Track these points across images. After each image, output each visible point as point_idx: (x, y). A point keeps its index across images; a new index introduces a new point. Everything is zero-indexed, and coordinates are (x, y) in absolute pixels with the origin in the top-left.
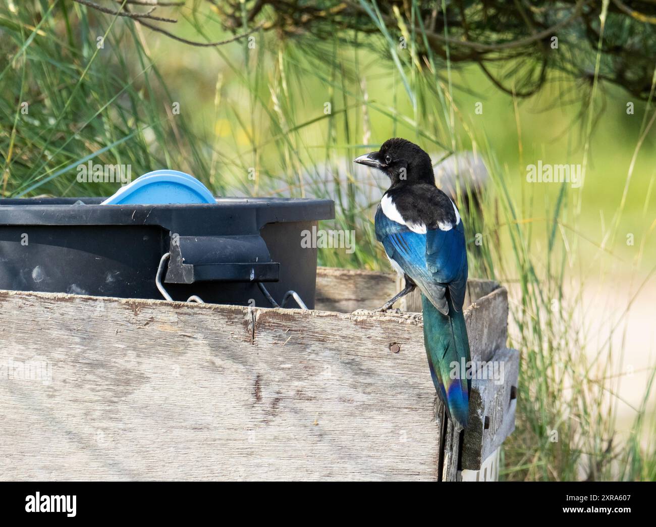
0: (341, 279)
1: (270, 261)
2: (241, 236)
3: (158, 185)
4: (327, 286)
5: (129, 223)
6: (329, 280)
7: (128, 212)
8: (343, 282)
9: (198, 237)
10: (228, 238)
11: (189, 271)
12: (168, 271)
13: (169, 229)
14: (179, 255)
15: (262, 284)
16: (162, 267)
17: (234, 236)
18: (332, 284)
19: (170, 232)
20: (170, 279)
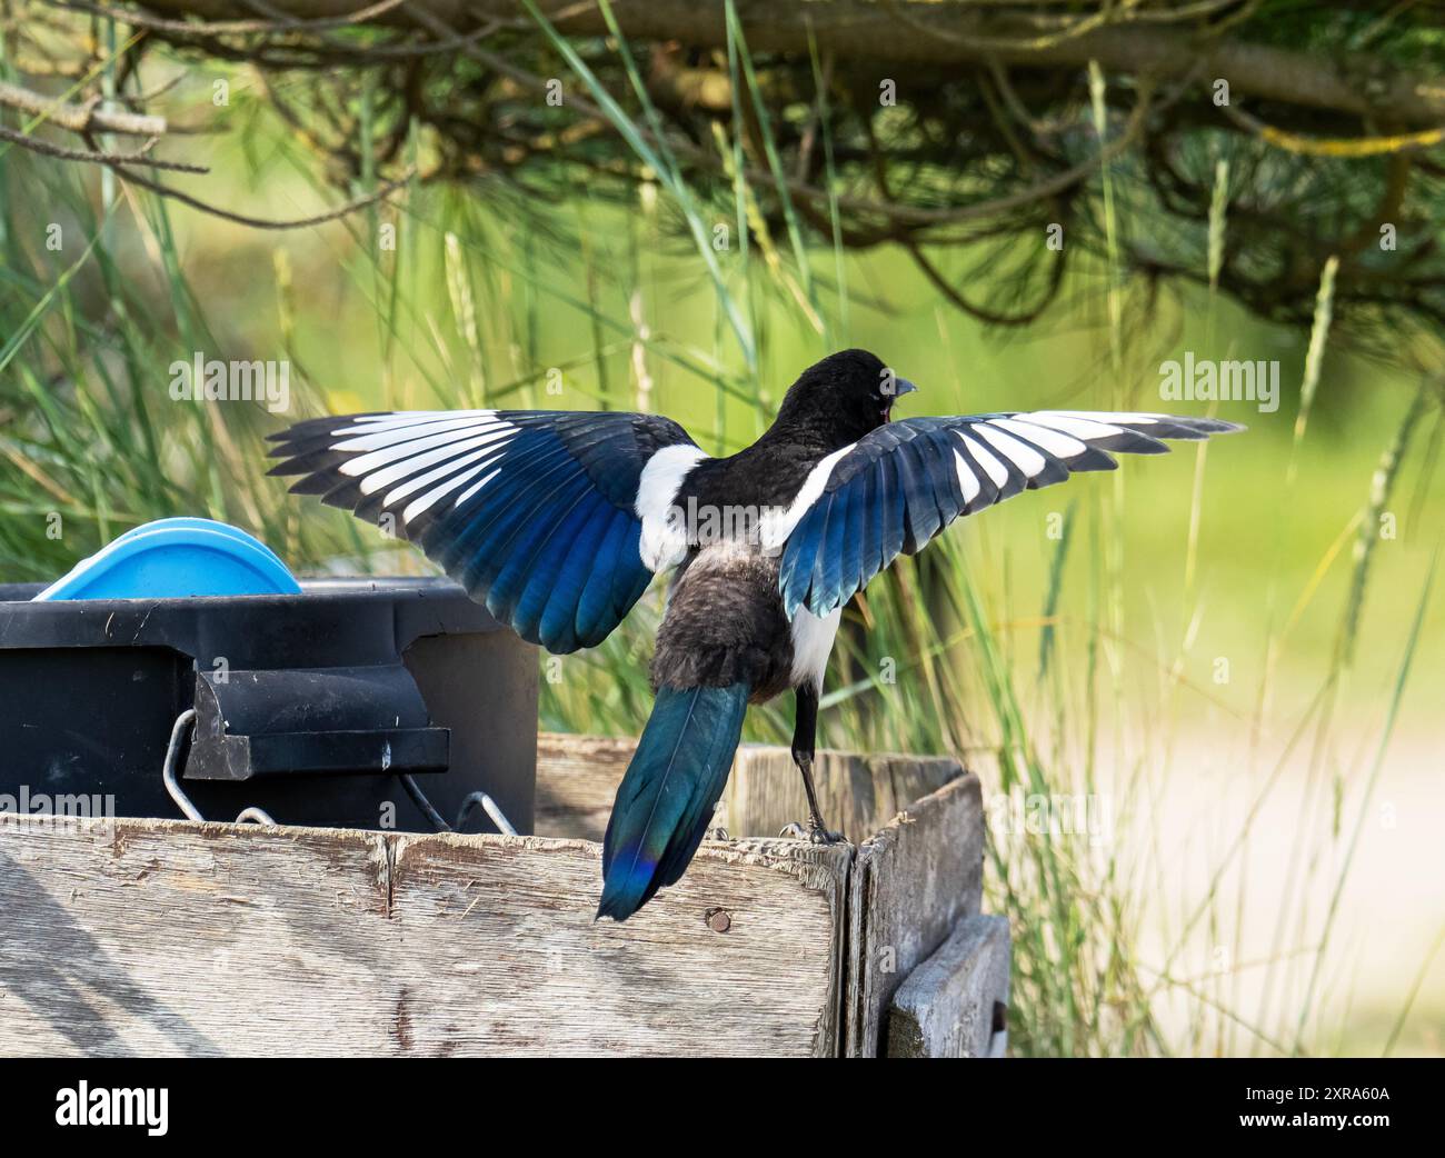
0: (598, 761)
1: (428, 725)
2: (357, 668)
3: (166, 553)
4: (565, 777)
5: (99, 642)
6: (570, 763)
7: (95, 617)
8: (602, 768)
9: (260, 672)
10: (327, 673)
11: (240, 751)
12: (192, 752)
13: (191, 655)
14: (216, 713)
15: (410, 778)
16: (176, 744)
17: (344, 668)
18: (577, 773)
19: (195, 661)
20: (198, 771)
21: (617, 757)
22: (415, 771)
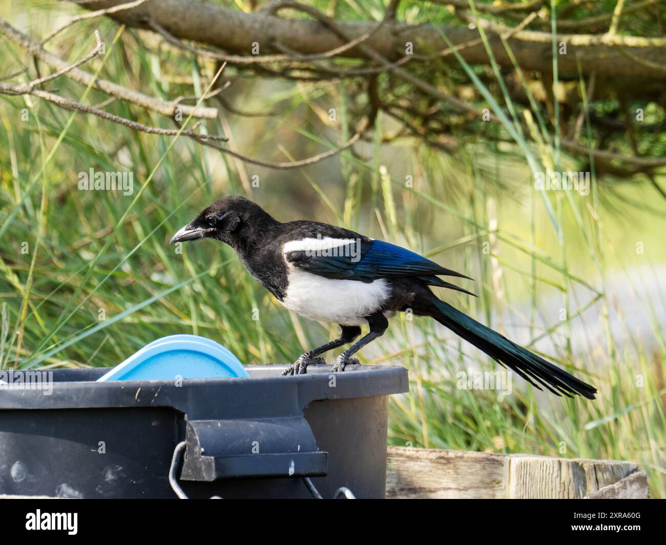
0: (438, 463)
1: (316, 450)
2: (277, 418)
3: (172, 354)
4: (420, 471)
5: (132, 404)
6: (423, 464)
7: (130, 391)
8: (441, 467)
9: (222, 421)
10: (260, 421)
11: (209, 465)
12: (184, 465)
13: (182, 410)
14: (197, 444)
15: (308, 479)
16: (176, 461)
17: (269, 419)
18: (427, 469)
19: (186, 415)
20: (188, 475)
21: (448, 461)
22: (311, 476)
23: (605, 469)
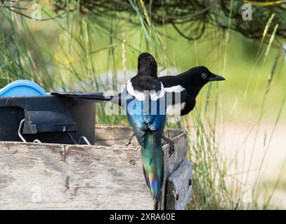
3: (19, 87)
5: (5, 105)
7: (4, 100)
8: (109, 131)
9: (38, 112)
11: (34, 128)
12: (24, 128)
14: (29, 120)
16: (21, 126)
18: (103, 132)
19: (25, 109)
20: (25, 132)
21: (112, 129)
23: (172, 131)
